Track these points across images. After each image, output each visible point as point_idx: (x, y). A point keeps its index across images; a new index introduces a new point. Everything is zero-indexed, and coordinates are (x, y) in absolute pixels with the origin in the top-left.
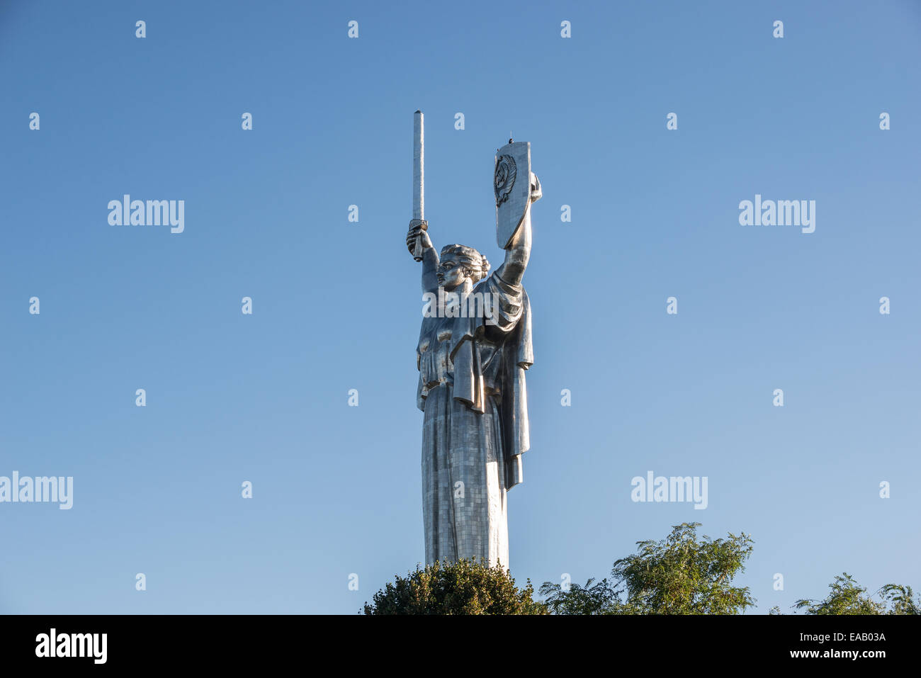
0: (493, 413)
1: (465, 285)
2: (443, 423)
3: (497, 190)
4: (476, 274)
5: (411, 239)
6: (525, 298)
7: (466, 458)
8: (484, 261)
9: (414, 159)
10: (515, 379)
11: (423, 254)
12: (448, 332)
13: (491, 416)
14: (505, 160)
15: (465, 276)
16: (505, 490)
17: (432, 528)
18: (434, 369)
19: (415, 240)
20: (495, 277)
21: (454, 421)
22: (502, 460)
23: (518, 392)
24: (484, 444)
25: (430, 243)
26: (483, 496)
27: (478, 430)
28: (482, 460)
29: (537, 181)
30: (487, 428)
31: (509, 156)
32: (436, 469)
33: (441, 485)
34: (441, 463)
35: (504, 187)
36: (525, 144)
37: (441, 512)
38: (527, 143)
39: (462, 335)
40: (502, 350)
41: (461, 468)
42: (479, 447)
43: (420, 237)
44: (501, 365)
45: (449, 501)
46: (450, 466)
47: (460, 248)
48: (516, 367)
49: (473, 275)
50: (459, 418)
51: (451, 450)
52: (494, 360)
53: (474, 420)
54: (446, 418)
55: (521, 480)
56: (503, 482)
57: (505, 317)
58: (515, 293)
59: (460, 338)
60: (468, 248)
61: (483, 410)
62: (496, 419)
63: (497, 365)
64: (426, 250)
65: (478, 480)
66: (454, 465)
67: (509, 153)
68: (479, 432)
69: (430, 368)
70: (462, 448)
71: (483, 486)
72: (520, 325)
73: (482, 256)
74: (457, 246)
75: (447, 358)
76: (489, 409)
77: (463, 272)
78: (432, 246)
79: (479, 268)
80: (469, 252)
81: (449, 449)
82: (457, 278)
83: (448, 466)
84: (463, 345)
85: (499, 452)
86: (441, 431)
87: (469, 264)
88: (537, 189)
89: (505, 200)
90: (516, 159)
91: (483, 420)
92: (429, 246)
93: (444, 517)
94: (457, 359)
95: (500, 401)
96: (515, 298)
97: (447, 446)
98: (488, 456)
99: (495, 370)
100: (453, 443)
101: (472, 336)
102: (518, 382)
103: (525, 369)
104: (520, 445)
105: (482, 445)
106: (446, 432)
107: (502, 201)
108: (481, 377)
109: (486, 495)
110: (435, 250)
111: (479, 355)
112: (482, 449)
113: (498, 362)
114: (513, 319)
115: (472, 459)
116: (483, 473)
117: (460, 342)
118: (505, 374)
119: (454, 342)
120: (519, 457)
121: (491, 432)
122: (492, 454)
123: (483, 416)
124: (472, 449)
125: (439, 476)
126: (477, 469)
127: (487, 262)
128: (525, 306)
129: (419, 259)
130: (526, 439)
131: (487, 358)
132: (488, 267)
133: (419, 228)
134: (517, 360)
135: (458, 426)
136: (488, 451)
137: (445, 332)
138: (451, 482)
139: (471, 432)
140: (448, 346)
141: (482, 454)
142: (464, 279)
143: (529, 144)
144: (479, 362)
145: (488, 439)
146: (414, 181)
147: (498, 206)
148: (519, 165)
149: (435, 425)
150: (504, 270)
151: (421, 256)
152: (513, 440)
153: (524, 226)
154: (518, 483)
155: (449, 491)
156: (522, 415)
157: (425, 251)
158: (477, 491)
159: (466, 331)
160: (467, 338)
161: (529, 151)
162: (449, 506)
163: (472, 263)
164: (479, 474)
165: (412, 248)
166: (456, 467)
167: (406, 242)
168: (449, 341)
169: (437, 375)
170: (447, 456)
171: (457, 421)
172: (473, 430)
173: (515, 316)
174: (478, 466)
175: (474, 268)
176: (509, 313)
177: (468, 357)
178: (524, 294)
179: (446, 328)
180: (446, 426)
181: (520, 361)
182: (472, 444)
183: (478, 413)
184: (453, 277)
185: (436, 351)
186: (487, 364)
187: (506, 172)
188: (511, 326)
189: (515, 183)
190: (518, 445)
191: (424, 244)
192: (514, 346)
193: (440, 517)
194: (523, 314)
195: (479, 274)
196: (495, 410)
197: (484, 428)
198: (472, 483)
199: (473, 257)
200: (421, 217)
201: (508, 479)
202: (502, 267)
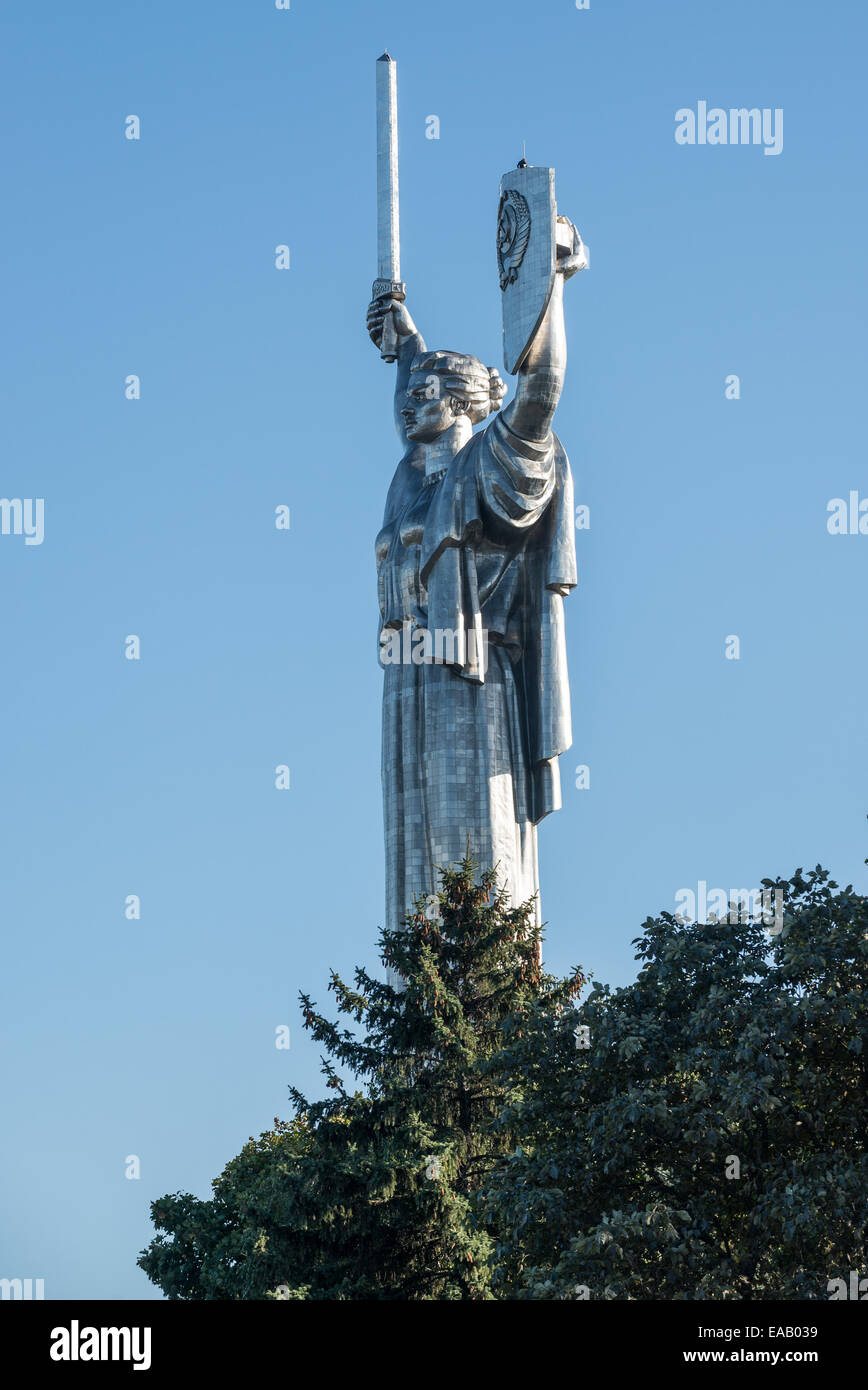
0: (503, 681)
1: (459, 430)
2: (411, 701)
3: (502, 257)
4: (477, 407)
5: (373, 320)
6: (560, 460)
7: (452, 770)
8: (493, 380)
9: (379, 156)
10: (544, 615)
11: (398, 348)
12: (420, 528)
13: (499, 687)
14: (510, 201)
15: (456, 414)
16: (528, 824)
17: (393, 900)
18: (396, 597)
19: (382, 321)
20: (500, 425)
21: (429, 699)
22: (522, 769)
23: (550, 639)
24: (485, 742)
25: (411, 326)
26: (484, 840)
27: (474, 715)
28: (482, 771)
29: (575, 236)
30: (491, 710)
31: (518, 194)
32: (400, 789)
33: (408, 820)
34: (408, 777)
35: (510, 253)
36: (546, 172)
37: (409, 871)
38: (547, 170)
39: (440, 538)
40: (521, 557)
41: (443, 789)
42: (475, 748)
43: (391, 314)
44: (520, 585)
45: (423, 849)
46: (425, 781)
47: (445, 359)
48: (544, 593)
49: (471, 410)
50: (438, 692)
51: (425, 754)
52: (506, 579)
53: (467, 696)
54: (417, 692)
55: (557, 804)
56: (523, 810)
57: (518, 502)
58: (536, 456)
59: (437, 544)
60: (462, 356)
61: (482, 679)
62: (509, 691)
63: (511, 588)
64: (404, 340)
65: (474, 809)
66: (430, 783)
67: (517, 187)
68: (475, 721)
69: (390, 595)
70: (442, 752)
71: (483, 821)
72: (551, 514)
73: (489, 369)
74: (439, 355)
75: (416, 580)
76: (495, 672)
77: (451, 405)
78: (415, 331)
79: (483, 396)
80: (461, 366)
81: (422, 752)
82: (439, 419)
83: (420, 784)
84: (444, 556)
85: (516, 753)
86: (408, 718)
87: (463, 391)
88: (575, 254)
89: (512, 281)
90: (530, 201)
91: (482, 696)
92: (410, 332)
93: (414, 880)
94: (432, 583)
95: (519, 654)
96: (536, 464)
97: (419, 746)
98: (493, 763)
99: (508, 599)
100: (428, 739)
101: (459, 539)
102: (548, 622)
103: (563, 595)
104: (555, 742)
105: (480, 744)
106: (417, 719)
107: (509, 280)
108: (478, 617)
109: (490, 837)
110: (421, 338)
111: (473, 574)
112: (480, 752)
113: (514, 582)
114: (535, 505)
115: (462, 770)
116: (483, 797)
117: (437, 550)
118: (529, 602)
119: (427, 550)
120: (554, 762)
121: (500, 717)
122: (499, 758)
123: (483, 688)
124: (461, 752)
125: (406, 804)
126: (473, 790)
127: (500, 381)
128: (560, 476)
129: (390, 359)
130: (565, 728)
131: (491, 575)
132: (503, 392)
133: (389, 297)
134: (547, 578)
135: (436, 710)
136: (493, 755)
137: (411, 529)
138: (427, 814)
139: (460, 720)
140: (417, 555)
141: (481, 761)
142: (452, 419)
143: (552, 171)
144: (474, 589)
145: (493, 732)
146: (380, 201)
147: (503, 288)
148: (534, 214)
149: (398, 705)
150: (515, 411)
151: (394, 353)
152: (541, 733)
153: (549, 320)
154: (551, 811)
155: (422, 831)
156: (557, 682)
157: (403, 342)
158: (472, 832)
159: (447, 529)
160: (449, 543)
161: (553, 185)
162: (423, 858)
163: (469, 388)
164: (476, 799)
165: (376, 336)
166: (433, 786)
167: (365, 324)
168: (420, 547)
169: (401, 609)
170: (419, 765)
171: (436, 697)
172: (463, 715)
173: (538, 498)
174: (473, 784)
175: (472, 398)
176: (527, 493)
177: (453, 580)
178: (559, 451)
179: (414, 521)
180: (416, 707)
181: (551, 582)
182: (463, 742)
183: (474, 683)
184: (433, 418)
185: (399, 564)
186: (491, 589)
187: (514, 224)
188: (532, 516)
189: (528, 250)
190: (548, 741)
191: (401, 329)
192: (541, 551)
193: (407, 880)
194: (556, 490)
195: (485, 406)
196: (509, 674)
197: (484, 710)
198: (463, 816)
199: (470, 376)
200: (392, 275)
201: (533, 804)
202: (513, 403)
